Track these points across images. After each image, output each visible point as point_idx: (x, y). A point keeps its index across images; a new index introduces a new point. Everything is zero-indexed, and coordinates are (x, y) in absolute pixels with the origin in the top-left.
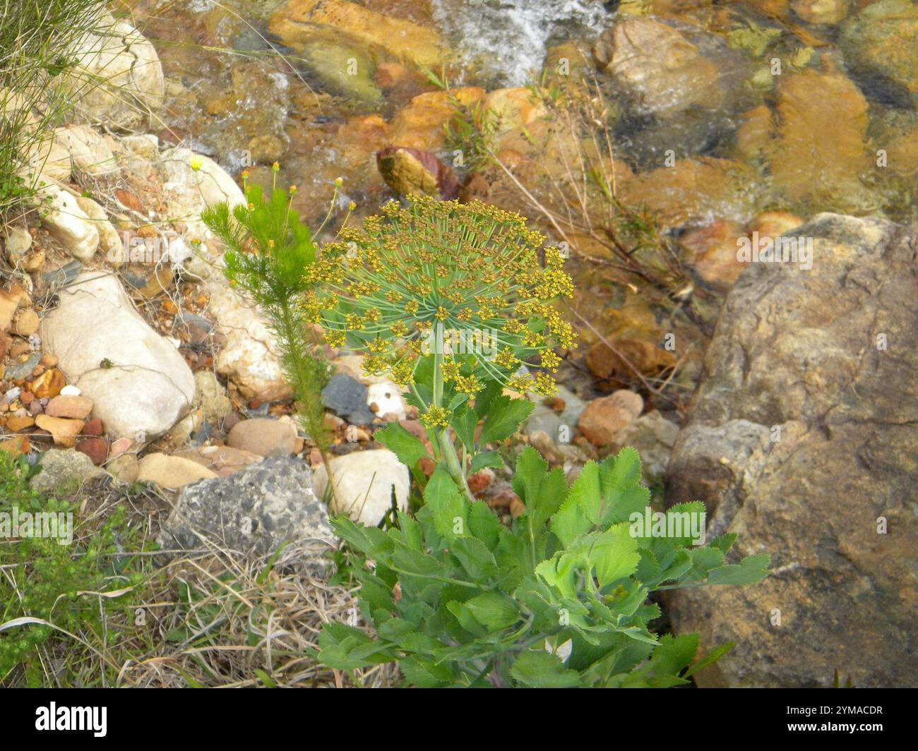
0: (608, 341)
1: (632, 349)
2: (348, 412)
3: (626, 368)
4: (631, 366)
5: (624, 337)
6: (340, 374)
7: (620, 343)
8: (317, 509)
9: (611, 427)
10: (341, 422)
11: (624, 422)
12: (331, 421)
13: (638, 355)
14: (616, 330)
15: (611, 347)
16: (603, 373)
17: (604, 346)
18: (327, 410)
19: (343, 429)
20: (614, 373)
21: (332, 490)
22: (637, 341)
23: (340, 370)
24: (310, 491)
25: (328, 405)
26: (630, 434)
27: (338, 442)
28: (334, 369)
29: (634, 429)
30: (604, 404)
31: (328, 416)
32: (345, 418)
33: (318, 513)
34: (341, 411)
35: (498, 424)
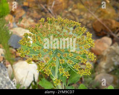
0: (100, 20)
1: (108, 22)
2: (17, 47)
3: (106, 28)
4: (108, 28)
5: (105, 19)
6: (14, 35)
7: (104, 20)
8: (10, 83)
9: (101, 49)
10: (14, 50)
11: (106, 48)
12: (12, 51)
13: (110, 24)
14: (102, 16)
15: (101, 22)
16: (99, 30)
17: (98, 22)
18: (10, 47)
19: (15, 53)
20: (102, 30)
21: (14, 74)
22: (109, 19)
23: (14, 33)
24: (8, 78)
25: (11, 45)
26: (108, 52)
27: (14, 57)
28: (12, 33)
29: (109, 50)
30: (99, 42)
31: (11, 49)
32: (16, 49)
33: (10, 84)
34: (15, 47)
35: (73, 78)
